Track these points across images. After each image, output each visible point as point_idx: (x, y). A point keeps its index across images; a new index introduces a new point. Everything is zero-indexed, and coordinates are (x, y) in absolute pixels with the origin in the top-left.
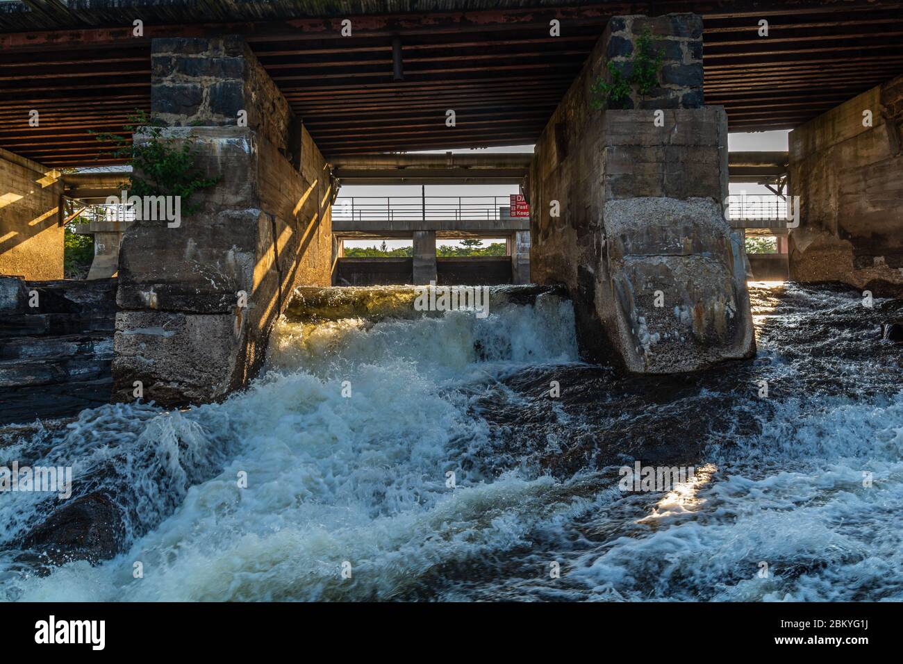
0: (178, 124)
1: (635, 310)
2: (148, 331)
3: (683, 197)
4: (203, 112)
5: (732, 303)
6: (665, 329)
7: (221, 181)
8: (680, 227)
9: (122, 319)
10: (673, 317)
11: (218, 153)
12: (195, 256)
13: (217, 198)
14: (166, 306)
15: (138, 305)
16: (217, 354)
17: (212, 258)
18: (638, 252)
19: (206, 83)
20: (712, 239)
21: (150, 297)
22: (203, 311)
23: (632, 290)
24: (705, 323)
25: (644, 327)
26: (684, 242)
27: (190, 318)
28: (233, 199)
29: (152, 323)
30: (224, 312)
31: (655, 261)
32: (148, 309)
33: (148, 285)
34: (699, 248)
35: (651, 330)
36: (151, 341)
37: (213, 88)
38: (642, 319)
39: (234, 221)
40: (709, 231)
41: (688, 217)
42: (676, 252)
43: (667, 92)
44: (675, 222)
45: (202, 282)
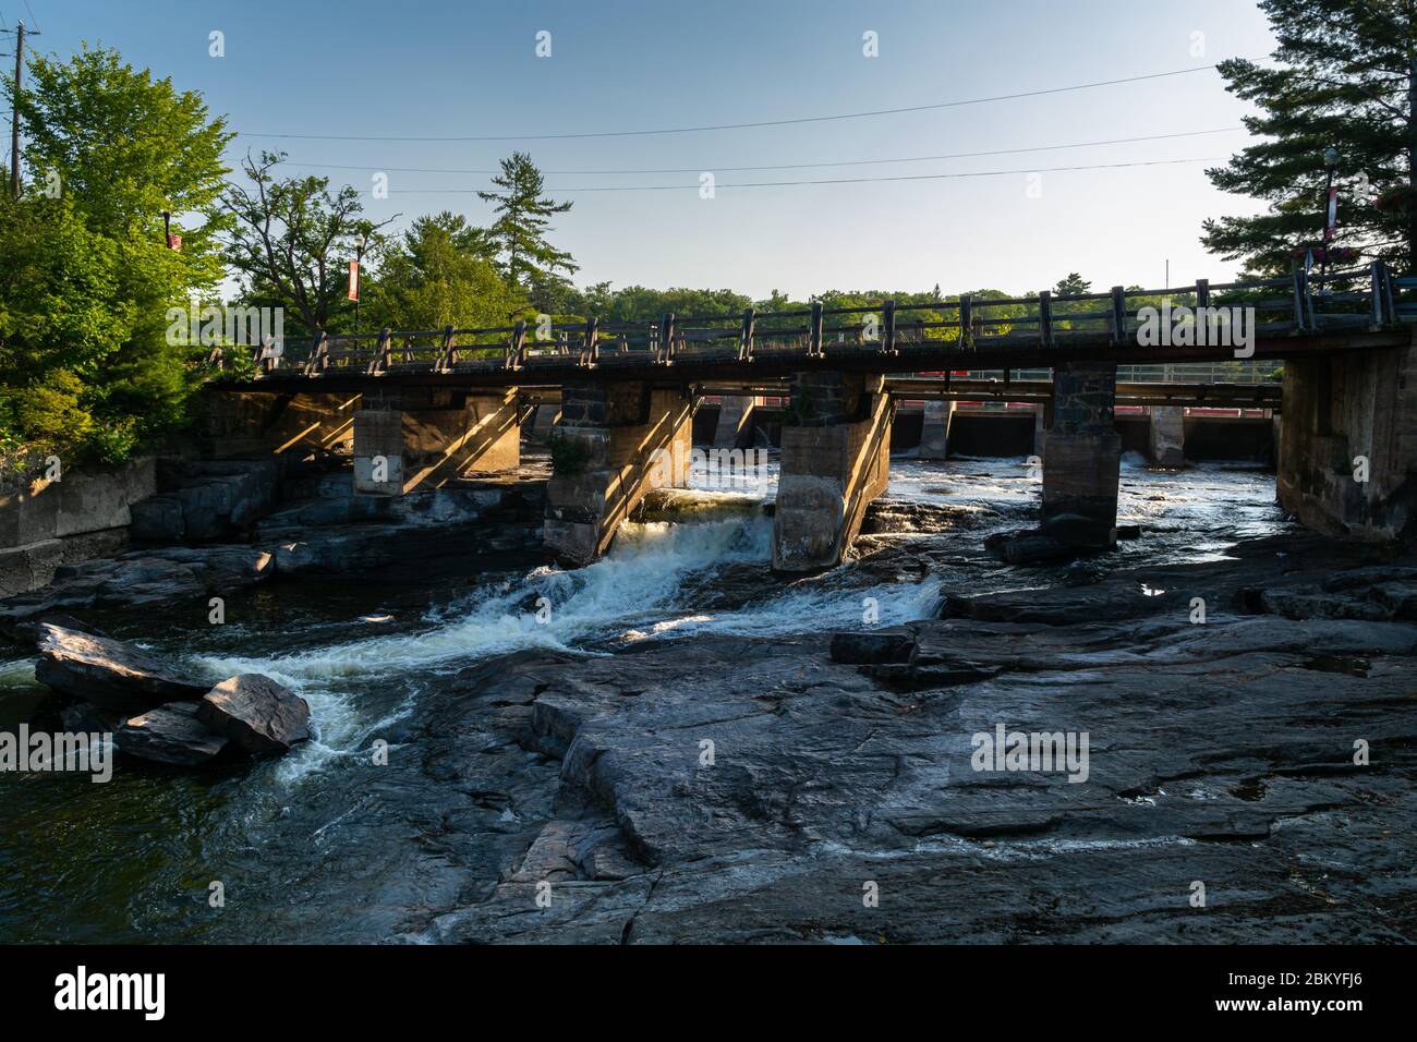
0: (574, 425)
1: (781, 537)
2: (559, 530)
3: (821, 477)
4: (585, 419)
5: (832, 538)
6: (794, 548)
7: (592, 456)
8: (813, 494)
9: (547, 522)
10: (800, 542)
11: (590, 441)
12: (579, 495)
13: (590, 465)
14: (566, 518)
15: (554, 517)
16: (587, 543)
17: (586, 496)
18: (789, 506)
19: (587, 404)
20: (829, 501)
21: (559, 514)
22: (581, 522)
23: (782, 525)
24: (816, 547)
25: (785, 546)
26: (815, 502)
27: (576, 525)
28: (597, 466)
29: (560, 526)
30: (590, 523)
31: (797, 512)
32: (558, 519)
33: (558, 508)
34: (821, 506)
35: (788, 548)
36: (559, 534)
37: (590, 406)
38: (784, 542)
39: (596, 478)
40: (828, 497)
41: (819, 489)
42: (808, 508)
43: (819, 415)
44: (811, 491)
45: (582, 508)
